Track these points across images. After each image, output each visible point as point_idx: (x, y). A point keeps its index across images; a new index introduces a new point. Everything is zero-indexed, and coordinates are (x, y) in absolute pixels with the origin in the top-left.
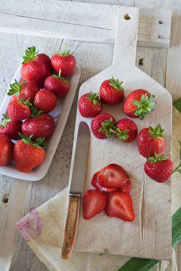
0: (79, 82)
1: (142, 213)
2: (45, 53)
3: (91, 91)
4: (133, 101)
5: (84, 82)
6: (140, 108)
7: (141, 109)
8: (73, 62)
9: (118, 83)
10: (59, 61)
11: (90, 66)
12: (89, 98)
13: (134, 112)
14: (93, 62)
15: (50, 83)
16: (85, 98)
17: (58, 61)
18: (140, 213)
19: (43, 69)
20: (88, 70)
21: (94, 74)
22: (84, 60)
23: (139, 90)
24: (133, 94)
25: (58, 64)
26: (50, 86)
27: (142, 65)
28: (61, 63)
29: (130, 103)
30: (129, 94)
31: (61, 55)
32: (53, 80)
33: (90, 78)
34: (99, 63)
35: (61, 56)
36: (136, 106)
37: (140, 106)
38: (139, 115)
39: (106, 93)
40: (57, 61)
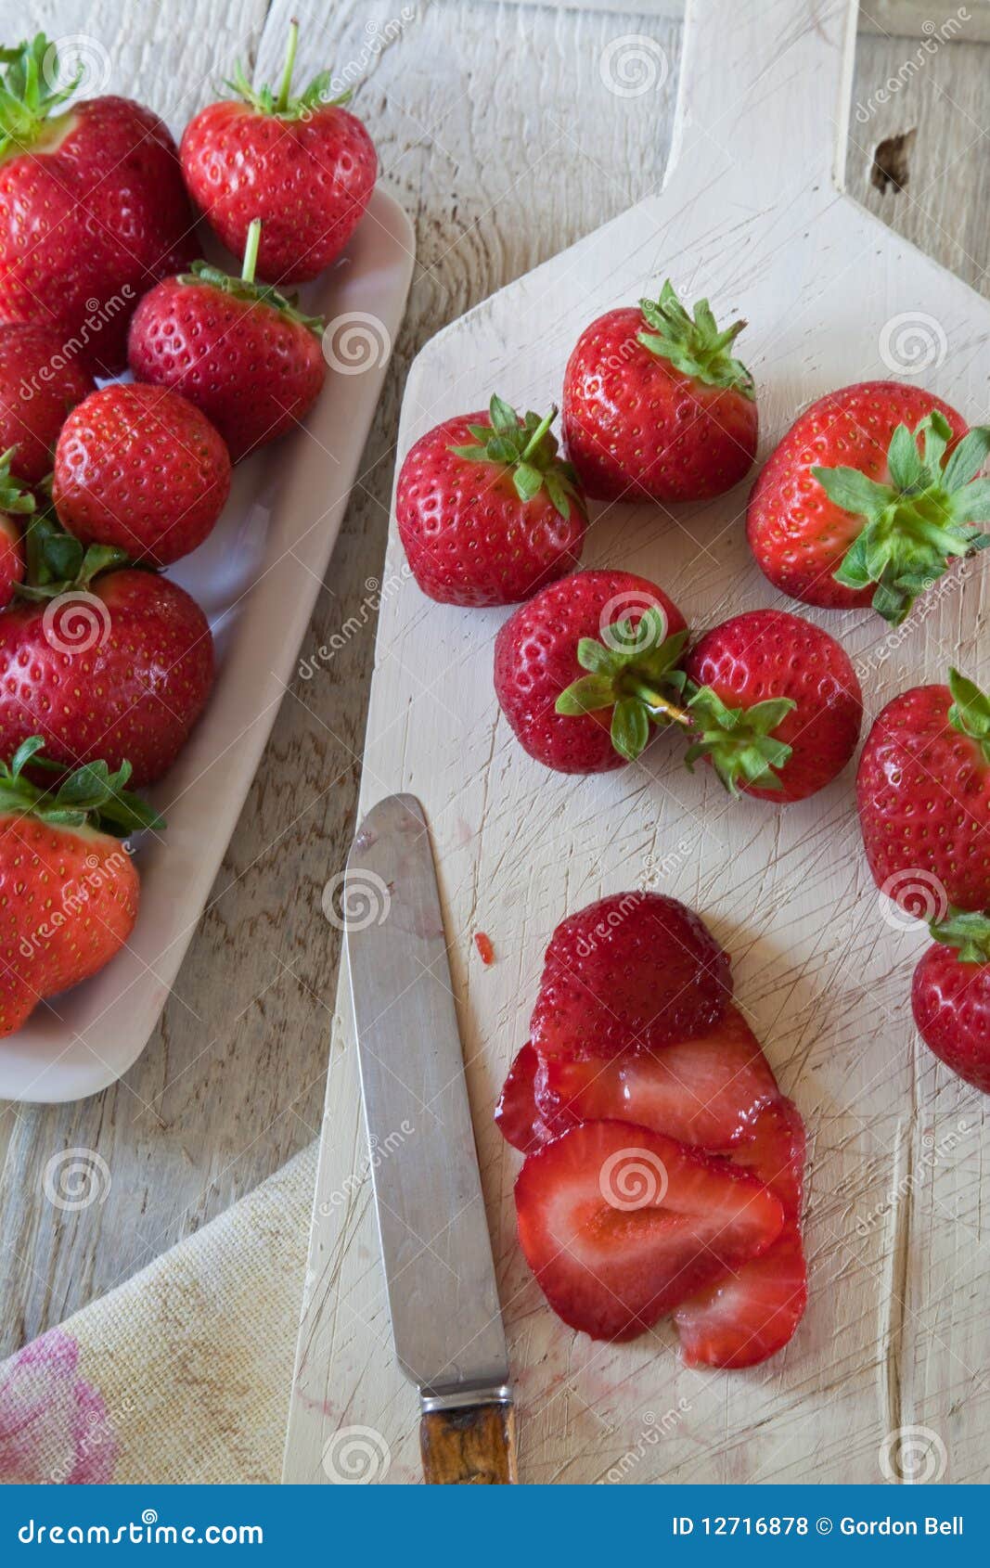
0: (405, 325)
1: (895, 1354)
2: (135, 95)
3: (495, 399)
4: (828, 471)
5: (445, 321)
6: (878, 527)
7: (886, 537)
8: (355, 165)
9: (708, 335)
10: (248, 159)
11: (488, 195)
12: (482, 455)
13: (835, 561)
14: (515, 167)
15: (179, 334)
16: (450, 453)
17: (240, 157)
18: (881, 1352)
19: (116, 219)
20: (472, 228)
21: (517, 262)
22: (438, 144)
23: (872, 386)
24: (823, 421)
25: (234, 184)
26: (175, 353)
27: (897, 190)
28: (259, 172)
29: (801, 488)
30: (795, 426)
31: (261, 108)
32: (199, 304)
33: (489, 293)
34: (557, 172)
35: (258, 120)
36: (849, 514)
37: (883, 519)
38: (874, 586)
39: (614, 410)
40: (230, 162)
